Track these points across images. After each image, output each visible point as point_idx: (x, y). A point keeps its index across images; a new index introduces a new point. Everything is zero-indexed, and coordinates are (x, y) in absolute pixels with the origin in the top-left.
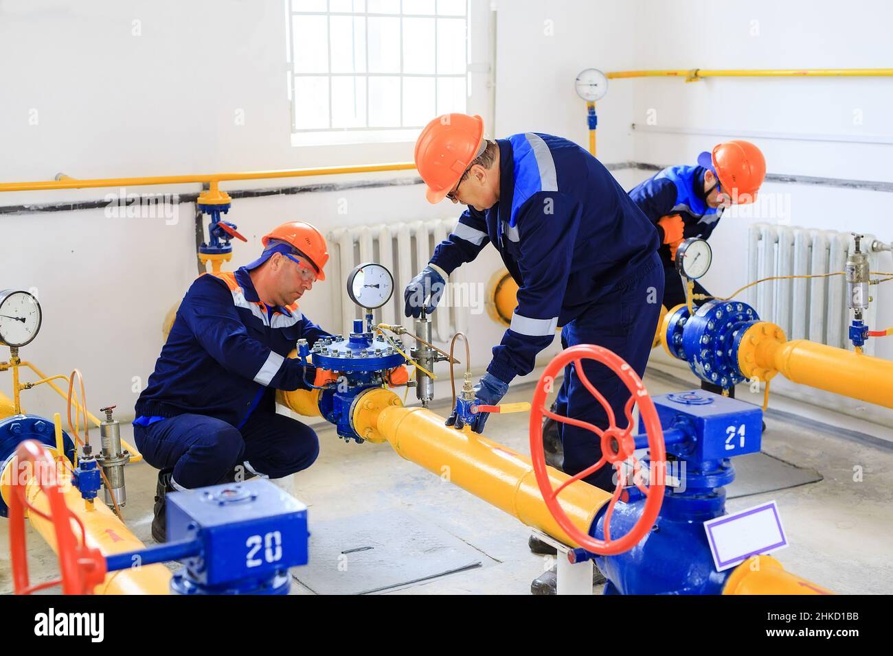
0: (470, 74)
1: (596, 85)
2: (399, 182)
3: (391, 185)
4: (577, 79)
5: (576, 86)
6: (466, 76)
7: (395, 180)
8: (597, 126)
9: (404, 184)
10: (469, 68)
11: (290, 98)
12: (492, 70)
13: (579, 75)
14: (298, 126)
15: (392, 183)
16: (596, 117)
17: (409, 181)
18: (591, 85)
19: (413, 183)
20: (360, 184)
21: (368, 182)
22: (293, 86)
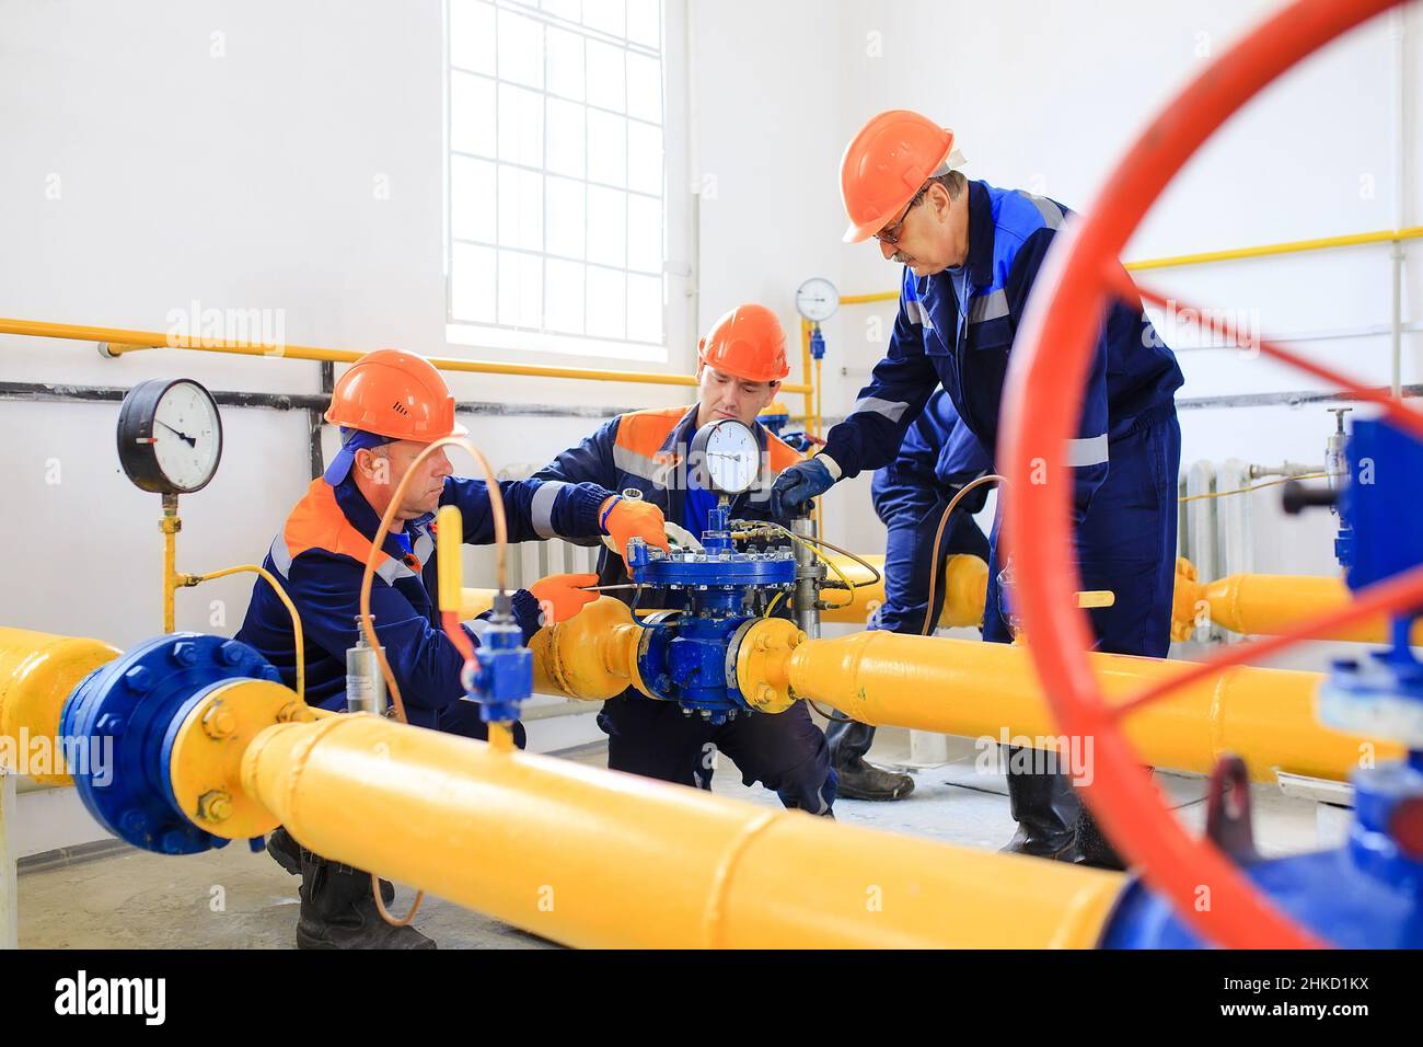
0: (666, 274)
1: (823, 300)
2: (582, 412)
3: (574, 414)
4: (800, 292)
5: (797, 300)
6: (661, 276)
7: (578, 408)
8: (824, 355)
9: (589, 416)
10: (666, 266)
11: (446, 271)
12: (692, 272)
13: (803, 286)
14: (457, 313)
15: (576, 412)
16: (823, 343)
17: (595, 412)
18: (817, 300)
19: (600, 415)
20: (535, 410)
21: (545, 406)
22: (450, 256)
